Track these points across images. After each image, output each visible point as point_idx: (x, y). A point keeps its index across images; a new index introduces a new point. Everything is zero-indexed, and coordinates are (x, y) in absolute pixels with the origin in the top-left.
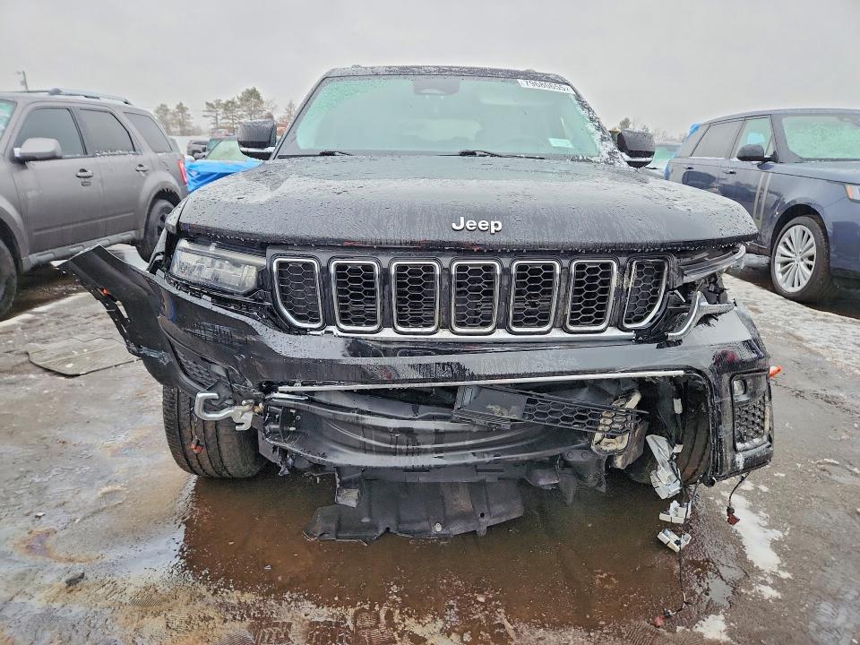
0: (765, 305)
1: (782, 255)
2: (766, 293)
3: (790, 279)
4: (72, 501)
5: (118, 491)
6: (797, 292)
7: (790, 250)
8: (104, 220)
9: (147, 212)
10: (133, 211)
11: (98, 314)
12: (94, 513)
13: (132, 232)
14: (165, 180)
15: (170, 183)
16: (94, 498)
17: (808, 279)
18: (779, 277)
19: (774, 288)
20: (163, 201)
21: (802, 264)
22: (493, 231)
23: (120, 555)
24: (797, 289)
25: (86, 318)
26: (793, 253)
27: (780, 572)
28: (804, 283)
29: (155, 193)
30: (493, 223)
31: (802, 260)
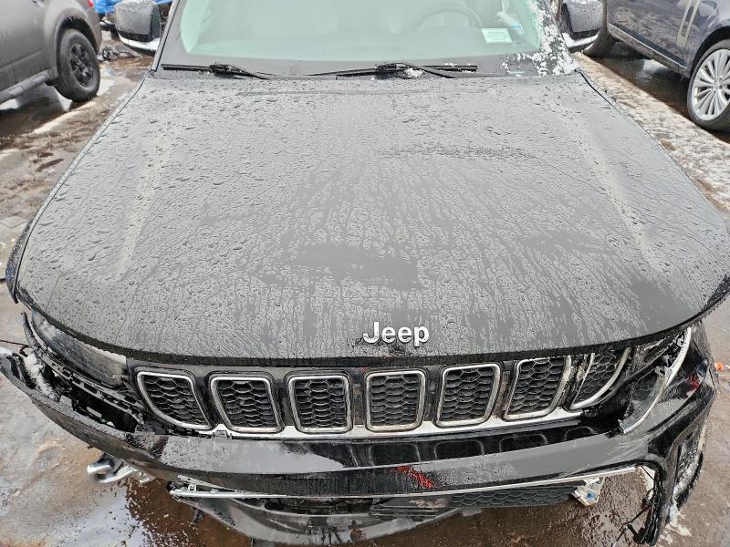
0: (677, 137)
1: (702, 80)
2: (680, 119)
3: (704, 107)
4: (11, 463)
5: (55, 448)
6: (710, 121)
7: (710, 74)
8: (10, 66)
9: (55, 47)
10: (39, 49)
11: (24, 181)
12: (34, 480)
13: (45, 72)
14: (66, 7)
15: (74, 9)
16: (32, 459)
17: (724, 109)
18: (694, 102)
19: (688, 115)
20: (71, 30)
21: (719, 91)
22: (417, 344)
23: (60, 538)
24: (710, 117)
25: (12, 189)
26: (713, 78)
27: (680, 527)
28: (718, 112)
29: (59, 24)
30: (417, 330)
31: (721, 87)
